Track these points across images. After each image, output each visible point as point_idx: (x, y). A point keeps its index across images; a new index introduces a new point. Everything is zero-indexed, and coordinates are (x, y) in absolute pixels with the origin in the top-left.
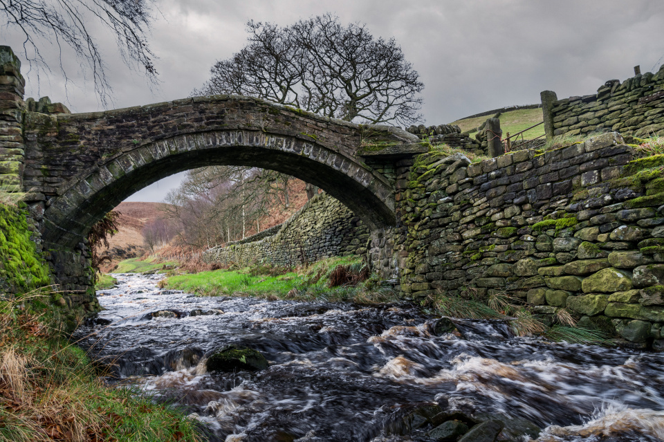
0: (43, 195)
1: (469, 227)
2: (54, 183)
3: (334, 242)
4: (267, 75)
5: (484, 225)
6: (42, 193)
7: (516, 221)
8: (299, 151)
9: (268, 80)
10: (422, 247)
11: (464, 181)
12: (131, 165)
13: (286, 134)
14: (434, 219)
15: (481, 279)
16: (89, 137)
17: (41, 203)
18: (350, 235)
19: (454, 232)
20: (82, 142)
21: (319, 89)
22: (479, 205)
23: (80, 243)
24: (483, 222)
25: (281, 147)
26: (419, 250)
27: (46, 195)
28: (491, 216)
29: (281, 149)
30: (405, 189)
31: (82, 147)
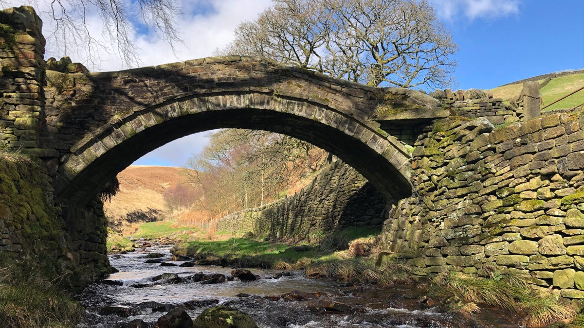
0: (58, 151)
1: (489, 198)
2: (68, 140)
3: (348, 212)
4: (290, 38)
5: (507, 196)
6: (57, 149)
7: (542, 194)
8: (311, 115)
9: (291, 43)
10: (437, 218)
11: (486, 148)
12: (142, 125)
13: (298, 97)
14: (452, 189)
15: (501, 256)
16: (103, 96)
17: (56, 159)
18: (365, 205)
19: (473, 203)
20: (96, 101)
21: (344, 52)
22: (502, 175)
23: (93, 201)
24: (506, 193)
25: (293, 110)
26: (434, 222)
27: (60, 152)
28: (514, 187)
29: (292, 113)
30: (422, 157)
31: (95, 106)
